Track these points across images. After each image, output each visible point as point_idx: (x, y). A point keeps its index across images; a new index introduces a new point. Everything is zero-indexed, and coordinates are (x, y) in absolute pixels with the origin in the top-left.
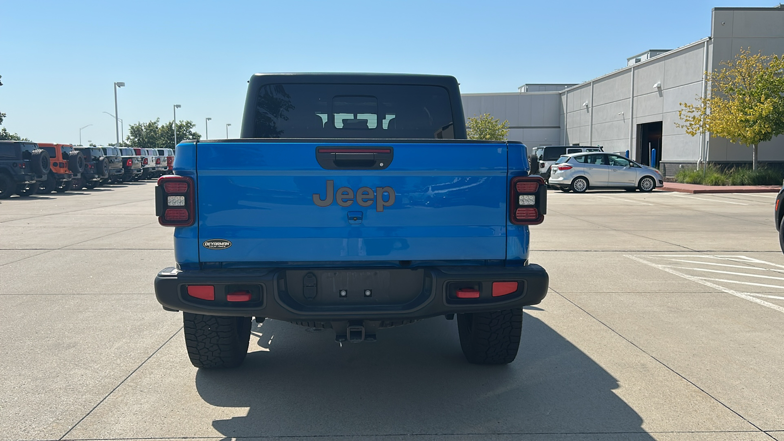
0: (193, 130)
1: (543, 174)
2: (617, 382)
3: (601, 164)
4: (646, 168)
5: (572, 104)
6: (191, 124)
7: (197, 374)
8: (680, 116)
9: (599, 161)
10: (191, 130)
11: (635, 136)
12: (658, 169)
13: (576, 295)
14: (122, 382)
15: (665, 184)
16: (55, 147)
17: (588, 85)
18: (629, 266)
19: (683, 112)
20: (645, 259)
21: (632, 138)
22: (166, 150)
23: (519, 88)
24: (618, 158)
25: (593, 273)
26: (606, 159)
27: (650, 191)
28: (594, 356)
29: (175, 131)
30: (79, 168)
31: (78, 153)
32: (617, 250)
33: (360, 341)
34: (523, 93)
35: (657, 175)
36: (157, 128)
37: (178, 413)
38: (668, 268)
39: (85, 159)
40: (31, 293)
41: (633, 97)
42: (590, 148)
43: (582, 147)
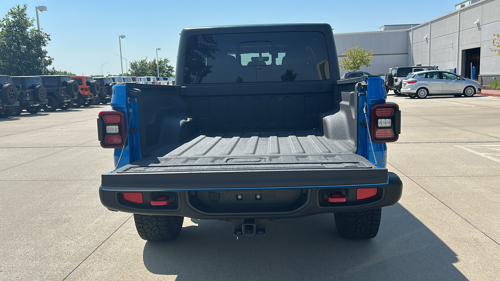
0: (169, 64)
1: (396, 87)
2: (456, 256)
3: (437, 78)
4: (469, 80)
5: (416, 37)
6: (167, 60)
7: (146, 245)
8: (494, 43)
9: (435, 77)
10: (167, 64)
11: (460, 58)
12: (477, 80)
13: (422, 178)
14: (94, 251)
15: (483, 91)
16: (82, 78)
17: (427, 24)
18: (460, 154)
19: (496, 41)
20: (471, 148)
21: (458, 60)
22: (151, 77)
23: (379, 28)
24: (449, 74)
25: (434, 161)
26: (441, 75)
27: (472, 96)
28: (437, 232)
29: (158, 65)
30: (97, 91)
31: (96, 82)
32: (450, 141)
33: (252, 235)
34: (382, 31)
35: (477, 85)
36: (146, 63)
37: (126, 279)
38: (489, 155)
39: (100, 85)
40: (51, 180)
41: (459, 31)
42: (429, 68)
43: (424, 67)
